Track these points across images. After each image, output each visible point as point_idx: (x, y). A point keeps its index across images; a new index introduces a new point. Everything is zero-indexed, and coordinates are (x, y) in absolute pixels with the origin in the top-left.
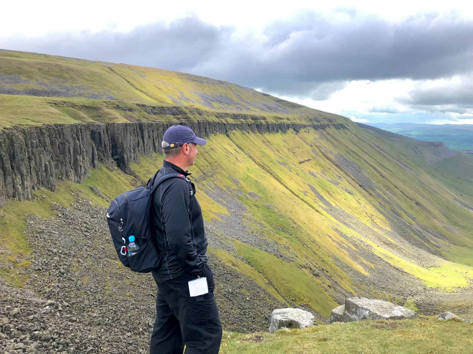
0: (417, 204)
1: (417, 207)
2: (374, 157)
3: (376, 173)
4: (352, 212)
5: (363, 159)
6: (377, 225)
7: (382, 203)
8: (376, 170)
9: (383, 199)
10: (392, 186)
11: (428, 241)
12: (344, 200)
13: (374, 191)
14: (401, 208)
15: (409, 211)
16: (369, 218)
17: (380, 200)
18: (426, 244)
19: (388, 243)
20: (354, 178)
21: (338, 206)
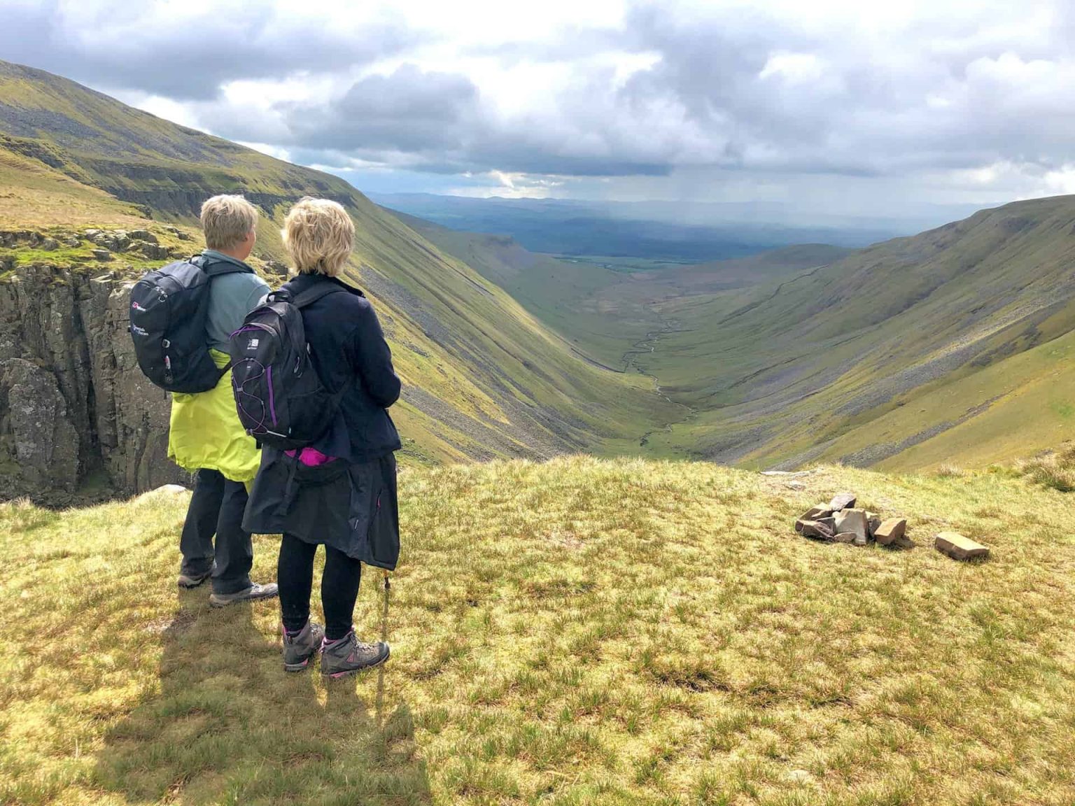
0: (527, 365)
1: (528, 373)
2: (426, 269)
3: (444, 307)
4: (438, 393)
5: (411, 276)
6: (487, 415)
7: (474, 370)
8: (441, 299)
9: (474, 360)
10: (479, 333)
11: (567, 435)
12: (418, 371)
13: (453, 343)
14: (505, 376)
15: (518, 379)
16: (471, 404)
17: (469, 363)
18: (564, 441)
19: (518, 449)
20: (411, 319)
21: (413, 384)
